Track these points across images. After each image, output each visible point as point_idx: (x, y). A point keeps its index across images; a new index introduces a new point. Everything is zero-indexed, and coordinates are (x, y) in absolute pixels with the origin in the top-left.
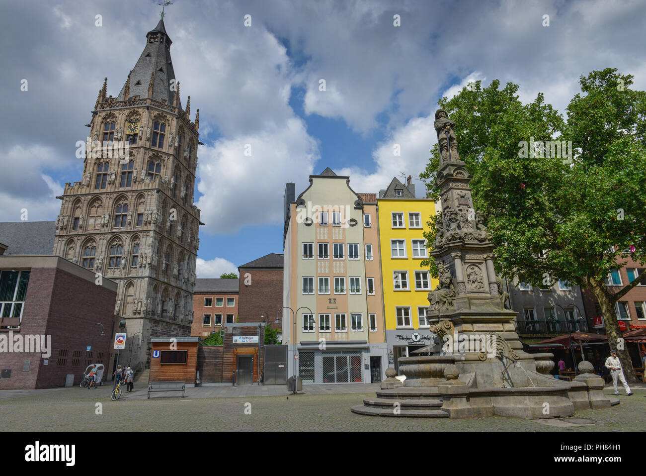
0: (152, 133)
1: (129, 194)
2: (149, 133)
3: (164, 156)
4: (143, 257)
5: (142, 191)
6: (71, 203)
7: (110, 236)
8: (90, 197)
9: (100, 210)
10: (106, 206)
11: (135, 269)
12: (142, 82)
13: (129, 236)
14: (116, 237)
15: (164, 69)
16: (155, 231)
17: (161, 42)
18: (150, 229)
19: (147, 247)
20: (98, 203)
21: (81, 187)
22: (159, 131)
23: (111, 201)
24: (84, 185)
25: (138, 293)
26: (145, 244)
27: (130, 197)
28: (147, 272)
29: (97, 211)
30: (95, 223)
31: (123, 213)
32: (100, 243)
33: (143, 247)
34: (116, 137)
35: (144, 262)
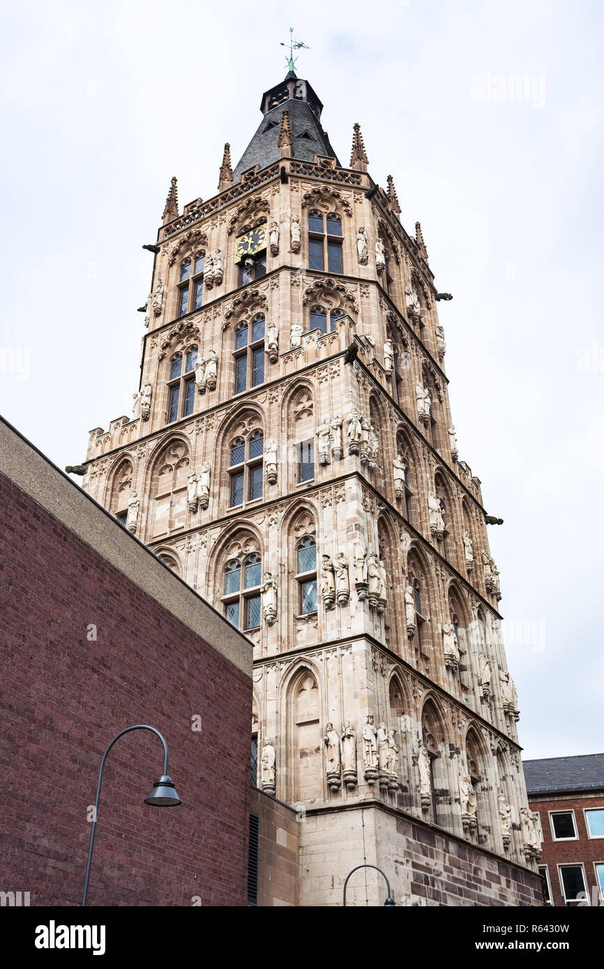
0: (306, 236)
1: (260, 399)
3: (350, 287)
4: (333, 571)
6: (104, 477)
7: (217, 533)
8: (154, 444)
10: (200, 452)
11: (312, 624)
13: (279, 515)
14: (236, 529)
16: (357, 475)
18: (343, 474)
19: (343, 535)
20: (176, 456)
21: (128, 428)
22: (325, 233)
23: (213, 434)
25: (334, 704)
26: (335, 526)
27: (265, 406)
28: (356, 619)
29: (175, 479)
30: (171, 511)
31: (250, 458)
32: (189, 563)
33: (329, 539)
34: (210, 273)
35: (341, 586)
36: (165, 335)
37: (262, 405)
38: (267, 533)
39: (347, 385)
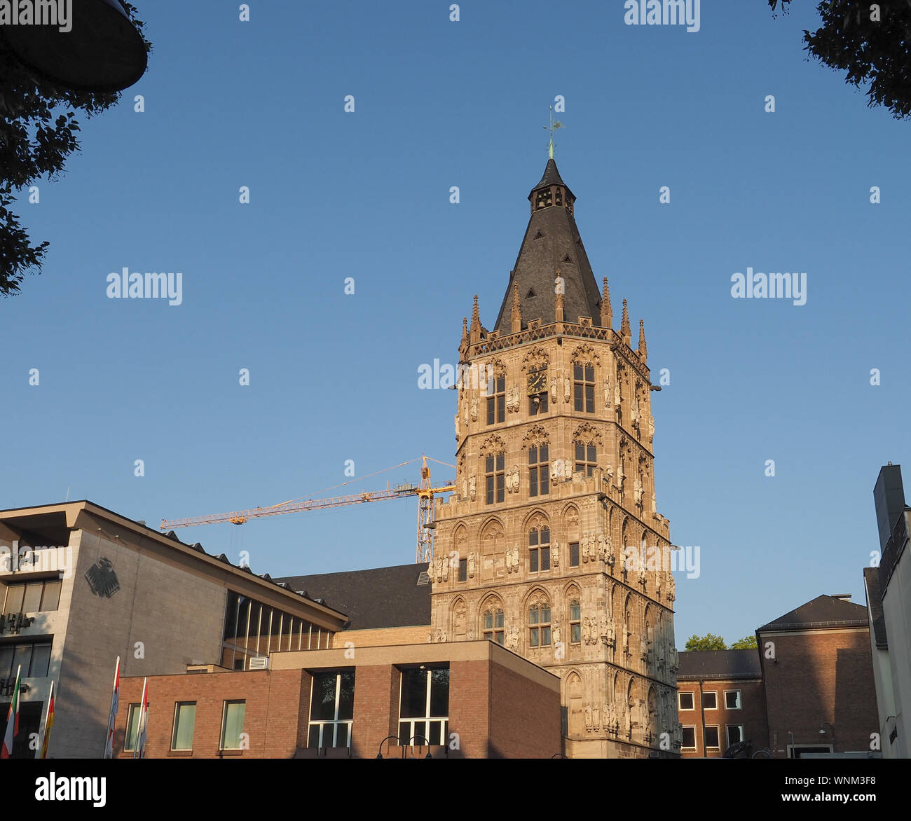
0: (573, 386)
1: (547, 508)
2: (567, 388)
3: (598, 426)
4: (590, 626)
5: (571, 500)
7: (524, 588)
8: (479, 520)
9: (500, 543)
10: (511, 534)
11: (578, 648)
12: (536, 290)
13: (560, 586)
14: (536, 588)
15: (573, 257)
16: (604, 574)
17: (558, 204)
18: (596, 571)
19: (595, 606)
20: (495, 530)
21: (462, 503)
22: (584, 381)
23: (519, 524)
24: (465, 499)
25: (589, 693)
26: (591, 601)
27: (551, 514)
28: (601, 654)
29: (495, 545)
30: (494, 566)
31: (542, 543)
32: (509, 603)
33: (588, 607)
34: (510, 403)
35: (594, 636)
36: (482, 438)
37: (549, 513)
38: (554, 596)
39: (599, 515)
